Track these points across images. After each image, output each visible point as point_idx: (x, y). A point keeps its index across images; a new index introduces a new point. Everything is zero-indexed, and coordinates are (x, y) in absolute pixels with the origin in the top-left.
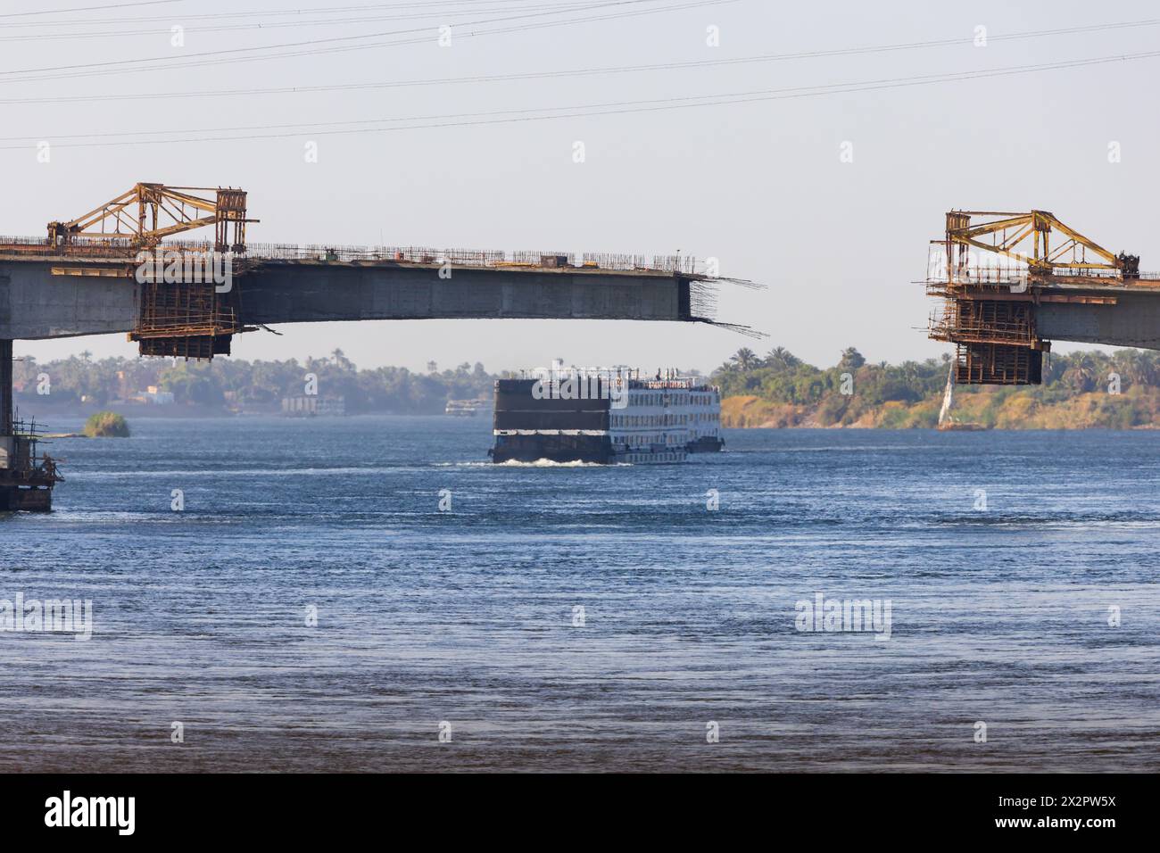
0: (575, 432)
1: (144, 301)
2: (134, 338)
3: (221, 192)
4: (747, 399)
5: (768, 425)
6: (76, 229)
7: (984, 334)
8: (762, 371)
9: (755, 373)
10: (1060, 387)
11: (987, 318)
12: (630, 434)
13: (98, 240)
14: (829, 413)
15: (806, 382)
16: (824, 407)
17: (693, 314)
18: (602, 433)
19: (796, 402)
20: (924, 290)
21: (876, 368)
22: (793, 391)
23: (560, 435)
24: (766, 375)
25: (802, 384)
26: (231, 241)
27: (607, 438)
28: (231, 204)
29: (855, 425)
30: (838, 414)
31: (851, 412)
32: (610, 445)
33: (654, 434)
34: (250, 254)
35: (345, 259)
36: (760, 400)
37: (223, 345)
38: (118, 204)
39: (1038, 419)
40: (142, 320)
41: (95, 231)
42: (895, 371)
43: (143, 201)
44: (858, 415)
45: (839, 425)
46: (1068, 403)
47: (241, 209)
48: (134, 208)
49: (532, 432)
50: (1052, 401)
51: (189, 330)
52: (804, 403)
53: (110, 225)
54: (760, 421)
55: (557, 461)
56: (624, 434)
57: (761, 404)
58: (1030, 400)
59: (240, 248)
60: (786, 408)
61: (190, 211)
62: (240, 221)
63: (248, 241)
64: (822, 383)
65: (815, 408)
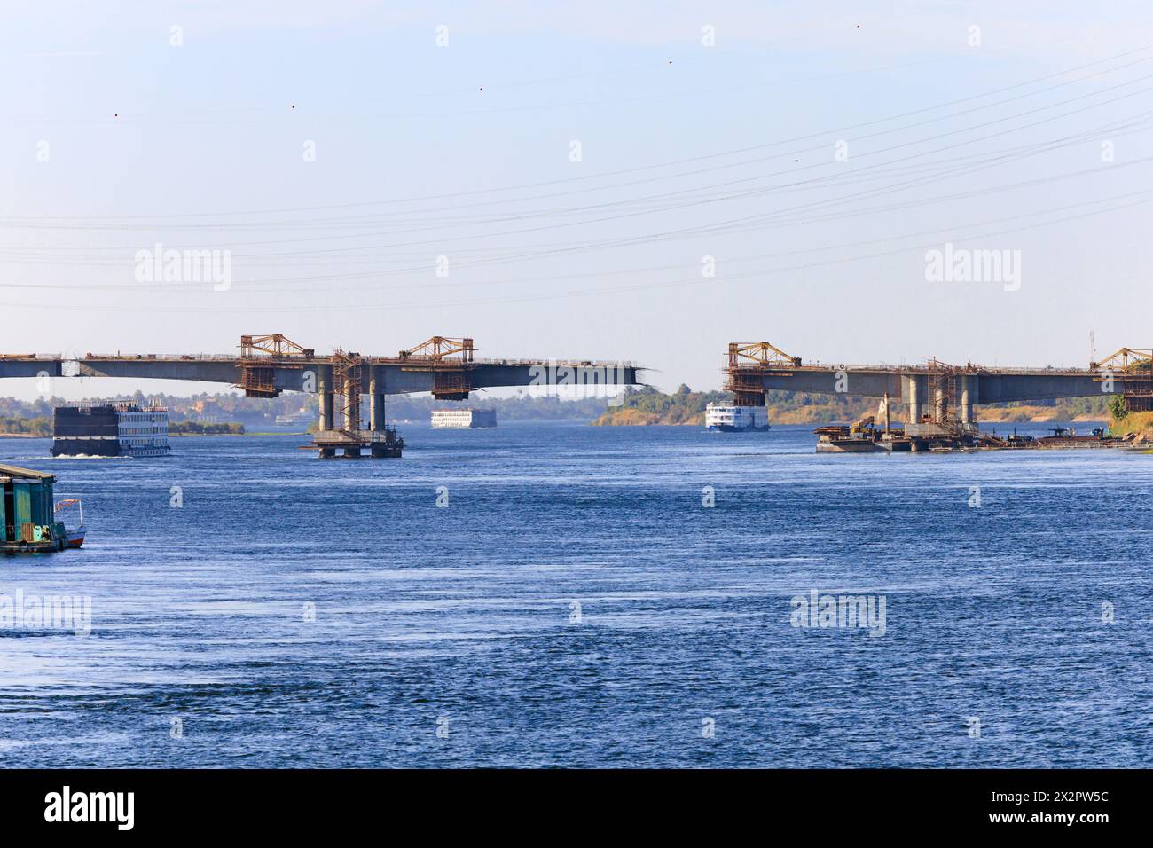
0: (98, 438)
1: (436, 380)
2: (433, 393)
3: (465, 340)
4: (632, 411)
5: (643, 423)
6: (410, 354)
7: (743, 388)
8: (638, 397)
9: (635, 398)
10: (792, 403)
11: (744, 382)
12: (131, 439)
13: (417, 358)
14: (672, 417)
15: (661, 402)
16: (671, 414)
17: (637, 381)
18: (114, 438)
19: (656, 412)
20: (721, 372)
21: (697, 394)
22: (654, 407)
23: (91, 440)
24: (640, 399)
25: (659, 403)
26: (468, 358)
27: (118, 441)
28: (468, 344)
29: (686, 424)
30: (678, 418)
31: (684, 417)
32: (119, 445)
33: (146, 438)
34: (474, 362)
35: (509, 363)
36: (638, 412)
37: (465, 396)
38: (426, 344)
39: (780, 419)
40: (436, 387)
41: (416, 354)
42: (707, 396)
43: (435, 343)
44: (688, 418)
45: (678, 424)
46: (797, 411)
47: (471, 346)
48: (432, 346)
49: (74, 438)
50: (788, 410)
51: (454, 390)
52: (660, 412)
53: (422, 352)
54: (638, 422)
55: (100, 455)
56: (128, 439)
57: (638, 413)
58: (777, 410)
59: (471, 360)
60: (652, 415)
61: (453, 347)
62: (471, 350)
63: (474, 357)
64: (668, 402)
65: (665, 415)
